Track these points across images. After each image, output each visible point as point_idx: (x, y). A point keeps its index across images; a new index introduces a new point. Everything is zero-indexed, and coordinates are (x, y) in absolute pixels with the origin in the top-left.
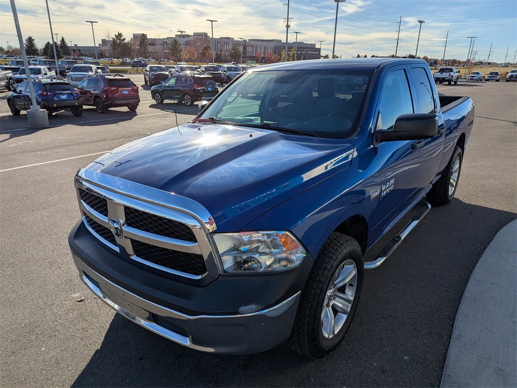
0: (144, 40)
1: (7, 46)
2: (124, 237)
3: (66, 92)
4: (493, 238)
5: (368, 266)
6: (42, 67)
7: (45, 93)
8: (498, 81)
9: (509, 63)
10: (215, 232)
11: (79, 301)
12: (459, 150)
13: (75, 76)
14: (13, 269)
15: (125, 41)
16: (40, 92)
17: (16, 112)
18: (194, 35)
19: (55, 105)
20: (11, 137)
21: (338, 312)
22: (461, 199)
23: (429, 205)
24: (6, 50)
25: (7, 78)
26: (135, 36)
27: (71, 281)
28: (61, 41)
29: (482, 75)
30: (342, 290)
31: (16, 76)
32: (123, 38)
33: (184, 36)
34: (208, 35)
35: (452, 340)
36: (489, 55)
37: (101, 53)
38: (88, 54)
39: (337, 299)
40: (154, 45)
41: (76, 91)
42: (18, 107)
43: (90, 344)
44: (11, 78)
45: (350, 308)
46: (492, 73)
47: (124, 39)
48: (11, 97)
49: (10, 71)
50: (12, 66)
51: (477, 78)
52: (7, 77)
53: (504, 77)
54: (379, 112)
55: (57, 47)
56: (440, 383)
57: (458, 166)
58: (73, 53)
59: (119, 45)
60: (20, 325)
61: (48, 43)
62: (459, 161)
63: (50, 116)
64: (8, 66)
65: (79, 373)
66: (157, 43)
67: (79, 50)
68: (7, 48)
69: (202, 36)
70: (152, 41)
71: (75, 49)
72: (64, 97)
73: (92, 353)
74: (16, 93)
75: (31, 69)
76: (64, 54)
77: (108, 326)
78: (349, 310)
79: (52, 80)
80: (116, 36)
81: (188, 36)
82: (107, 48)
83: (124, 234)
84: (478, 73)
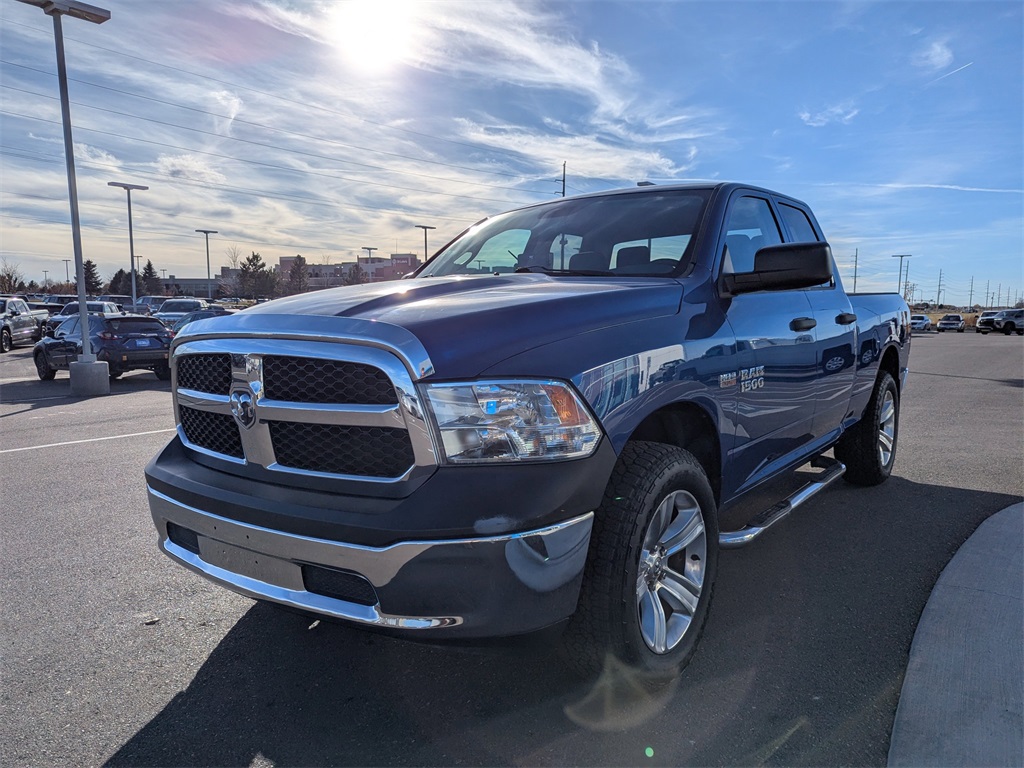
0: (299, 266)
1: (43, 279)
2: (257, 421)
3: (149, 335)
4: (975, 529)
5: (728, 539)
6: (106, 303)
7: (109, 335)
8: (961, 330)
9: (977, 306)
10: (427, 380)
11: (147, 624)
12: (889, 379)
13: (166, 319)
14: (19, 580)
15: (265, 269)
16: (99, 334)
17: (47, 374)
18: (392, 259)
19: (125, 358)
20: (34, 408)
21: (672, 611)
22: (907, 477)
23: (844, 466)
24: (41, 286)
25: (38, 323)
26: (283, 260)
27: (133, 595)
28: (145, 269)
29: (930, 321)
30: (677, 562)
31: (55, 317)
32: (260, 263)
33: (374, 260)
34: (418, 258)
35: (908, 672)
36: (939, 292)
37: (218, 291)
38: (194, 293)
39: (667, 579)
40: (317, 275)
41: (167, 332)
42: (52, 364)
43: (167, 684)
44: (44, 323)
45: (695, 604)
46: (947, 318)
47: (263, 265)
48: (43, 346)
49: (46, 311)
50: (49, 304)
51: (922, 326)
52: (38, 321)
53: (972, 325)
54: (725, 247)
55: (137, 277)
56: (890, 735)
57: (892, 411)
58: (165, 290)
59: (252, 275)
60: (24, 658)
61: (121, 271)
62: (892, 401)
63: (113, 380)
64: (43, 304)
65: (140, 726)
66: (323, 272)
67: (177, 286)
68: (42, 283)
69: (407, 259)
70: (314, 270)
71: (171, 282)
72: (144, 343)
73: (170, 697)
74: (54, 338)
75: (88, 305)
76: (148, 290)
77: (205, 657)
78: (694, 610)
79: (124, 314)
80: (248, 259)
81: (380, 260)
82: (232, 281)
83: (259, 416)
84: (922, 318)
